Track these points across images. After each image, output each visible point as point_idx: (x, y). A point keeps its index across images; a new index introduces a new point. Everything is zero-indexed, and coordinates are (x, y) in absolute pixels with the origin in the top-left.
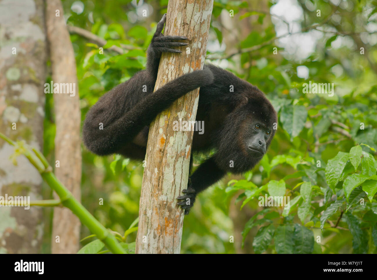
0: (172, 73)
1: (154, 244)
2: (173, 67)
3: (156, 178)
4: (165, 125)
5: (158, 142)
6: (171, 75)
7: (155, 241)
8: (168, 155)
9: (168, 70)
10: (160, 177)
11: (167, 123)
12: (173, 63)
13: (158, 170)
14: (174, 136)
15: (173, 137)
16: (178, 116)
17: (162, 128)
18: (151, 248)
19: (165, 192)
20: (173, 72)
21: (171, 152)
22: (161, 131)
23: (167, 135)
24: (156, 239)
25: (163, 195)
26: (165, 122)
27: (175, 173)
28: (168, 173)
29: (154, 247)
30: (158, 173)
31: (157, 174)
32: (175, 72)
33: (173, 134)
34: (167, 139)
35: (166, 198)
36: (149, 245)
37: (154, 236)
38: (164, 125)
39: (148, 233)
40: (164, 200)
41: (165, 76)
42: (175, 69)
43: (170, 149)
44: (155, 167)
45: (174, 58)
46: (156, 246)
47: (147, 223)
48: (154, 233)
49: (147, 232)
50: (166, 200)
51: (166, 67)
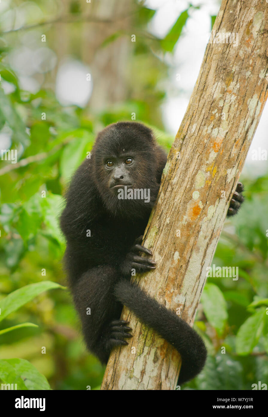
0: (230, 106)
1: (153, 371)
2: (234, 98)
3: (174, 268)
4: (205, 186)
5: (187, 212)
6: (229, 109)
7: (155, 367)
8: (201, 233)
9: (224, 101)
10: (182, 266)
11: (209, 184)
12: (235, 91)
13: (180, 256)
14: (216, 206)
15: (214, 206)
16: (227, 175)
17: (198, 190)
18: (146, 378)
19: (184, 290)
20: (232, 106)
21: (205, 230)
22: (196, 195)
23: (205, 202)
24: (156, 364)
25: (181, 295)
26: (206, 182)
27: (203, 262)
28: (195, 262)
29: (152, 376)
30: (179, 261)
31: (176, 262)
32: (236, 106)
33: (215, 202)
34: (204, 208)
35: (184, 300)
36: (143, 373)
37: (154, 358)
38: (203, 186)
39: (145, 353)
40: (180, 303)
41: (216, 110)
42: (237, 102)
43: (206, 224)
44: (175, 250)
45: (238, 84)
46: (155, 374)
47: (145, 337)
48: (156, 353)
49: (143, 352)
50: (183, 303)
51: (220, 96)
